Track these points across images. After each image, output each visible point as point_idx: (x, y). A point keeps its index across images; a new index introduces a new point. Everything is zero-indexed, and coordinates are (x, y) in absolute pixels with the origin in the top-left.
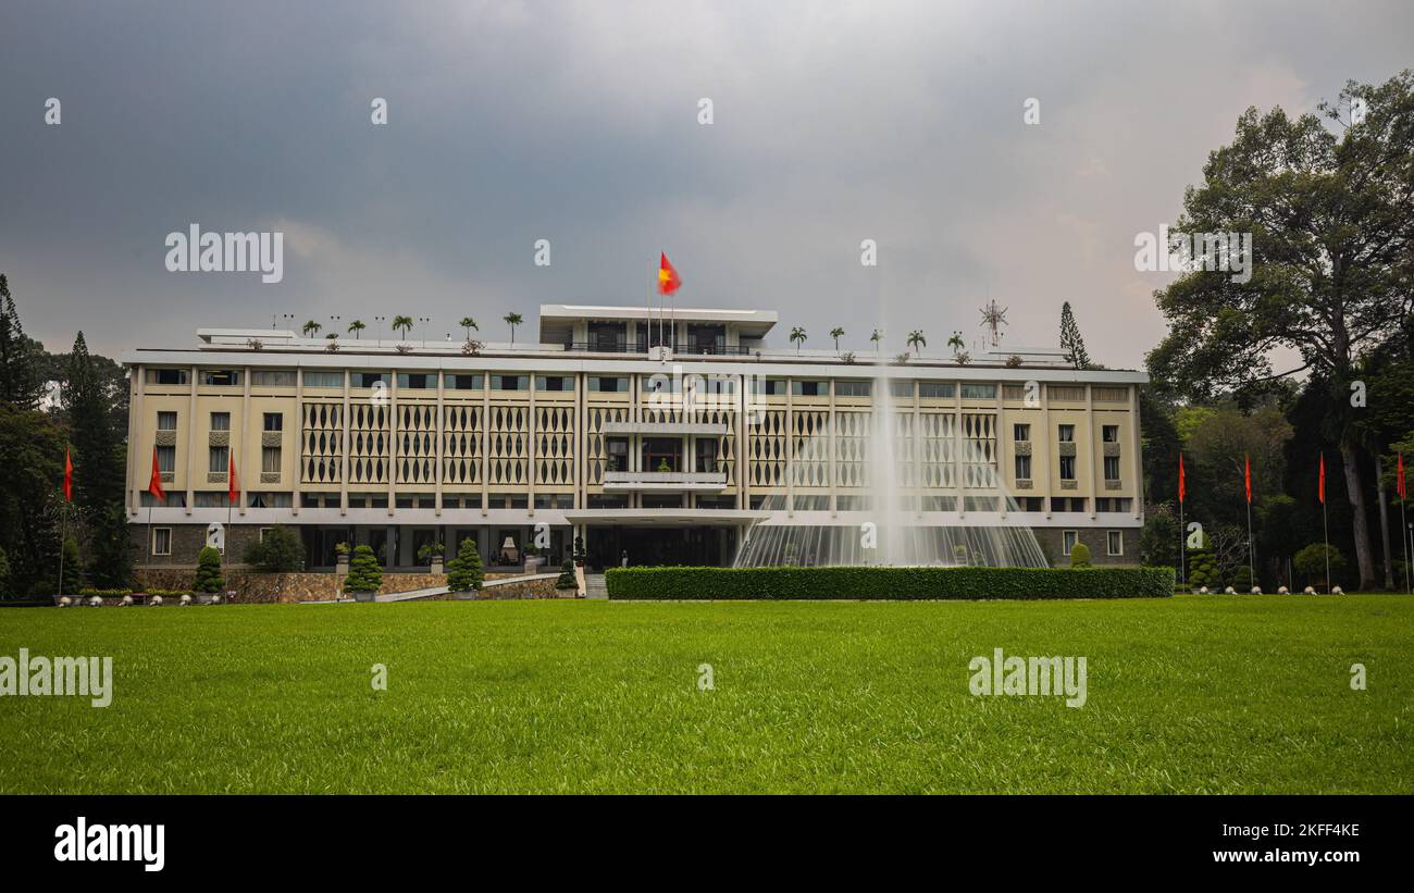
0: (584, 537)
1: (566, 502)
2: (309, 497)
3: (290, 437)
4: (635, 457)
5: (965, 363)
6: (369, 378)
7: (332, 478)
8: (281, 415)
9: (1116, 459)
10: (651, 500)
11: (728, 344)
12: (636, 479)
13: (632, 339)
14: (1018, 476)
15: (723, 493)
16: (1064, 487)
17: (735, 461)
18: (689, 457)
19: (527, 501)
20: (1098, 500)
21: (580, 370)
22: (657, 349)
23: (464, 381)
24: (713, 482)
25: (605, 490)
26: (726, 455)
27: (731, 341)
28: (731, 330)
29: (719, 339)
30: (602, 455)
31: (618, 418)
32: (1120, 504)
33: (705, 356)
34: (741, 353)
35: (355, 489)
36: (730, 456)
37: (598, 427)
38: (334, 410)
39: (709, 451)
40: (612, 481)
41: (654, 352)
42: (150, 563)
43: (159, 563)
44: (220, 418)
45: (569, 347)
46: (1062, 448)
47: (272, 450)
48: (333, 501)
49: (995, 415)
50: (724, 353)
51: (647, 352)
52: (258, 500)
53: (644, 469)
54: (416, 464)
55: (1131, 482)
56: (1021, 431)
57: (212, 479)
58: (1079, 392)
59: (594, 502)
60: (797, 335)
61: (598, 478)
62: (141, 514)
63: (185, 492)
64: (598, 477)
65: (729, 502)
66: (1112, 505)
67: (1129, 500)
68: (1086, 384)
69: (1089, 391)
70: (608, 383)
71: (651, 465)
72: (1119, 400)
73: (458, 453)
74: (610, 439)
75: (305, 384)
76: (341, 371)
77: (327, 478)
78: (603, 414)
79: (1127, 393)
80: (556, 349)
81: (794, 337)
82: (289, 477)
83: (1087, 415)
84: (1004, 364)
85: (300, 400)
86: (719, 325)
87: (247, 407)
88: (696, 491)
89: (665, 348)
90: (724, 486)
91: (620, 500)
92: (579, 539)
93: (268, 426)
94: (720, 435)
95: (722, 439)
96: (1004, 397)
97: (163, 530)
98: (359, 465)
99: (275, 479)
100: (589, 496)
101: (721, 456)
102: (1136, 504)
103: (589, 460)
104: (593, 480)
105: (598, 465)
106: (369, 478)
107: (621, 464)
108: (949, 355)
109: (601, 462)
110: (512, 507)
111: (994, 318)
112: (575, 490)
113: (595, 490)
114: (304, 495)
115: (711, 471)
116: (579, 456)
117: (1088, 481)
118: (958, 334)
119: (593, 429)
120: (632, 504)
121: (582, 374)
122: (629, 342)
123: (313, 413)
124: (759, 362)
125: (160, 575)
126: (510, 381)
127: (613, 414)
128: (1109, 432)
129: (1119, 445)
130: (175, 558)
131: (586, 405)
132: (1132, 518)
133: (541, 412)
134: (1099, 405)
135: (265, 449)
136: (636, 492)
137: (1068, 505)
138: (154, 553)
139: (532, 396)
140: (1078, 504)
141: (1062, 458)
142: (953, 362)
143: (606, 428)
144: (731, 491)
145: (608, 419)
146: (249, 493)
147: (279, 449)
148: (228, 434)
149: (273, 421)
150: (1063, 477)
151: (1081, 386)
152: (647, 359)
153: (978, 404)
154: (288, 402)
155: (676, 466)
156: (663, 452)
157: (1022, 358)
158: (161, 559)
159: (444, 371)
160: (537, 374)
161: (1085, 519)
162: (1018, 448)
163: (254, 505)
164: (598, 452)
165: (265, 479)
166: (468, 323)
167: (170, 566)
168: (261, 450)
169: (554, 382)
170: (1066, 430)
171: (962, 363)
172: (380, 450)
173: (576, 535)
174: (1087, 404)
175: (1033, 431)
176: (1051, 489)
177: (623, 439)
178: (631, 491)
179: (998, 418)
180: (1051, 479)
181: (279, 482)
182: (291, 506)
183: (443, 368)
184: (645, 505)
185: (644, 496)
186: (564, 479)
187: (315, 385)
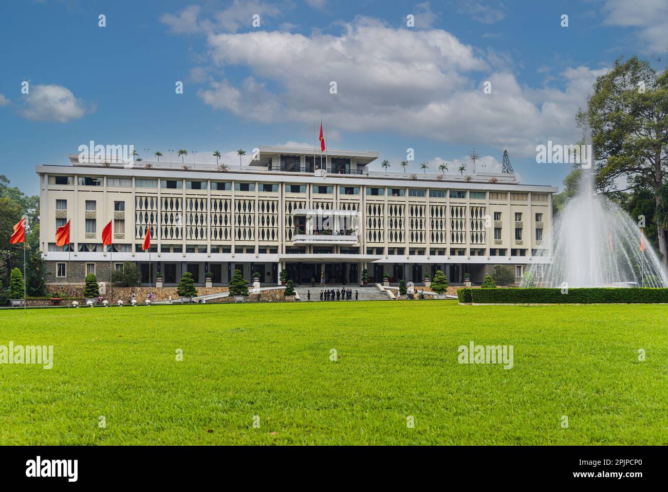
0: (284, 268)
1: (274, 250)
2: (141, 247)
3: (129, 214)
5: (470, 181)
6: (172, 184)
7: (152, 237)
8: (124, 202)
9: (541, 230)
10: (318, 249)
11: (351, 168)
12: (309, 238)
13: (303, 165)
14: (495, 238)
15: (353, 246)
16: (517, 244)
19: (254, 250)
20: (532, 250)
21: (280, 181)
23: (221, 186)
25: (295, 244)
27: (353, 167)
28: (353, 162)
29: (347, 166)
30: (293, 226)
31: (300, 207)
33: (339, 175)
34: (358, 173)
35: (164, 242)
37: (290, 212)
38: (152, 200)
40: (298, 239)
41: (318, 172)
42: (54, 281)
43: (59, 282)
44: (91, 204)
45: (270, 169)
46: (517, 224)
47: (119, 221)
48: (153, 249)
49: (485, 207)
50: (350, 173)
51: (314, 172)
54: (197, 230)
56: (497, 215)
57: (88, 237)
58: (525, 197)
59: (289, 250)
62: (49, 255)
63: (73, 244)
64: (290, 237)
65: (356, 250)
68: (528, 192)
69: (529, 196)
70: (295, 188)
72: (544, 200)
74: (297, 217)
75: (136, 186)
76: (155, 179)
78: (293, 204)
79: (547, 197)
80: (264, 169)
81: (385, 165)
82: (130, 236)
83: (529, 207)
84: (488, 181)
85: (134, 195)
86: (347, 158)
87: (105, 197)
89: (323, 170)
90: (356, 242)
91: (301, 249)
93: (117, 208)
96: (490, 198)
97: (62, 264)
98: (166, 229)
100: (286, 247)
102: (550, 252)
103: (286, 228)
104: (288, 239)
105: (290, 231)
106: (172, 237)
107: (302, 231)
109: (292, 230)
110: (247, 253)
111: (474, 157)
112: (279, 244)
113: (290, 244)
114: (137, 246)
116: (281, 226)
117: (528, 241)
119: (288, 212)
120: (308, 251)
121: (282, 183)
122: (301, 166)
123: (143, 202)
124: (368, 178)
125: (62, 288)
126: (245, 186)
127: (298, 204)
128: (538, 216)
129: (542, 223)
131: (284, 200)
133: (261, 202)
134: (534, 203)
136: (310, 245)
137: (519, 252)
138: (57, 276)
139: (256, 194)
140: (523, 252)
141: (516, 229)
142: (463, 180)
143: (295, 212)
144: (358, 245)
145: (295, 207)
147: (123, 221)
148: (95, 212)
150: (516, 238)
151: (525, 193)
152: (313, 176)
153: (477, 202)
154: (126, 195)
157: (498, 178)
158: (60, 280)
159: (211, 180)
160: (259, 182)
161: (526, 259)
162: (495, 224)
164: (290, 224)
167: (66, 283)
169: (268, 187)
170: (518, 215)
171: (468, 180)
173: (280, 267)
174: (529, 202)
175: (502, 215)
176: (511, 245)
177: (303, 218)
178: (307, 244)
179: (486, 209)
180: (511, 239)
181: (124, 238)
182: (131, 251)
183: (211, 178)
184: (315, 252)
185: (314, 247)
186: (273, 238)
187: (141, 186)
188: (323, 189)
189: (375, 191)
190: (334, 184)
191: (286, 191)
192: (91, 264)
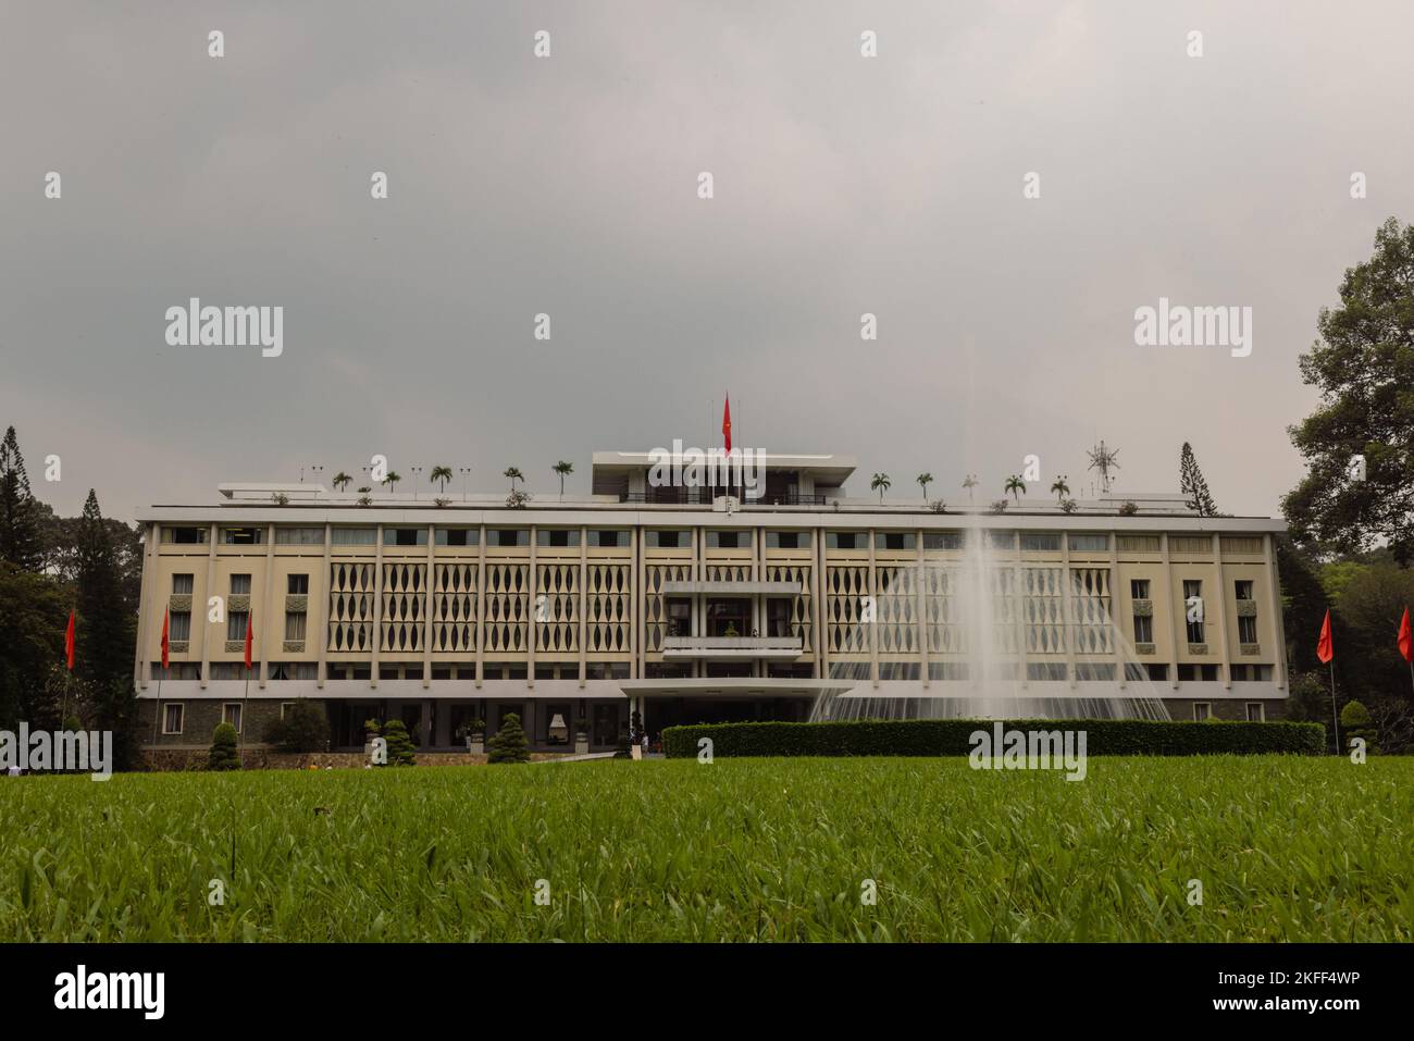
0: (642, 712)
1: (620, 672)
2: (337, 668)
3: (316, 601)
4: (699, 622)
5: (1072, 511)
6: (407, 535)
7: (361, 646)
8: (307, 576)
9: (1253, 619)
10: (717, 668)
11: (801, 493)
12: (700, 645)
14: (1138, 639)
15: (799, 660)
16: (1193, 652)
17: (811, 624)
18: (760, 621)
19: (578, 671)
20: (1233, 667)
21: (637, 523)
22: (722, 499)
23: (508, 536)
24: (786, 648)
25: (665, 658)
26: (801, 618)
28: (805, 476)
29: (792, 488)
30: (661, 619)
31: (680, 577)
32: (1260, 672)
33: (777, 506)
34: (816, 503)
35: (386, 658)
36: (806, 619)
37: (657, 587)
38: (364, 571)
39: (782, 613)
40: (674, 648)
41: (719, 503)
42: (158, 743)
43: (168, 743)
44: (241, 580)
45: (624, 499)
46: (1188, 606)
47: (296, 616)
48: (362, 672)
49: (1109, 570)
50: (798, 503)
51: (711, 502)
52: (280, 671)
53: (709, 634)
54: (455, 630)
55: (1271, 644)
56: (1139, 588)
57: (230, 649)
58: (1205, 544)
59: (653, 671)
60: (879, 482)
61: (657, 646)
62: (150, 687)
63: (200, 664)
64: (657, 644)
65: (805, 670)
66: (1250, 672)
67: (1270, 667)
68: (1214, 533)
69: (1216, 541)
70: (668, 537)
71: (717, 628)
72: (1253, 551)
73: (501, 617)
74: (671, 600)
75: (333, 542)
76: (372, 527)
77: (356, 646)
78: (663, 572)
79: (1262, 543)
80: (610, 500)
81: (876, 484)
82: (315, 647)
83: (1216, 569)
84: (1117, 512)
85: (327, 561)
86: (795, 472)
87: (269, 568)
88: (767, 659)
89: (732, 498)
90: (800, 653)
91: (682, 668)
92: (636, 714)
93: (292, 590)
94: (793, 595)
95: (797, 598)
96: (1118, 549)
97: (175, 705)
98: (392, 631)
99: (299, 648)
100: (648, 665)
101: (796, 619)
102: (1278, 671)
103: (647, 623)
104: (652, 647)
105: (657, 630)
106: (403, 646)
107: (683, 628)
108: (1053, 501)
109: (661, 626)
110: (561, 678)
111: (1103, 461)
112: (630, 658)
113: (653, 658)
114: (331, 666)
115: (785, 635)
116: (636, 619)
117: (1221, 646)
118: (1062, 478)
119: (652, 590)
120: (695, 672)
121: (639, 528)
122: (692, 492)
123: (343, 574)
124: (836, 512)
125: (170, 756)
126: (559, 536)
127: (674, 572)
128: (1242, 588)
129: (1254, 603)
130: (186, 739)
131: (643, 563)
132: (1274, 687)
133: (593, 571)
134: (1230, 558)
135: (290, 615)
136: (700, 660)
137: (1198, 673)
138: (164, 731)
139: (583, 553)
140: (1209, 672)
142: (1059, 511)
143: (665, 588)
144: (808, 659)
145: (669, 577)
146: (271, 664)
147: (304, 614)
148: (248, 598)
149: (298, 583)
150: (1190, 640)
151: (1207, 536)
152: (711, 511)
153: (1088, 557)
154: (314, 562)
155: (745, 630)
156: (730, 615)
157: (1137, 504)
158: (171, 739)
159: (486, 525)
160: (589, 527)
161: (1219, 688)
162: (1136, 607)
163: (276, 677)
164: (657, 616)
165: (289, 648)
166: (513, 473)
167: (181, 747)
168: (284, 614)
169: (608, 537)
170: (1192, 586)
171: (1068, 510)
172: (415, 615)
173: (632, 709)
174: (1215, 556)
175: (1152, 587)
176: (1177, 654)
177: (685, 600)
178: (693, 658)
179: (1112, 573)
180: (1176, 643)
181: (303, 651)
182: (316, 678)
183: (486, 522)
184: (710, 675)
185: (709, 665)
186: (619, 646)
187: (345, 542)
188: (728, 538)
189: (846, 539)
190: (753, 527)
191: (648, 544)
192: (233, 705)
